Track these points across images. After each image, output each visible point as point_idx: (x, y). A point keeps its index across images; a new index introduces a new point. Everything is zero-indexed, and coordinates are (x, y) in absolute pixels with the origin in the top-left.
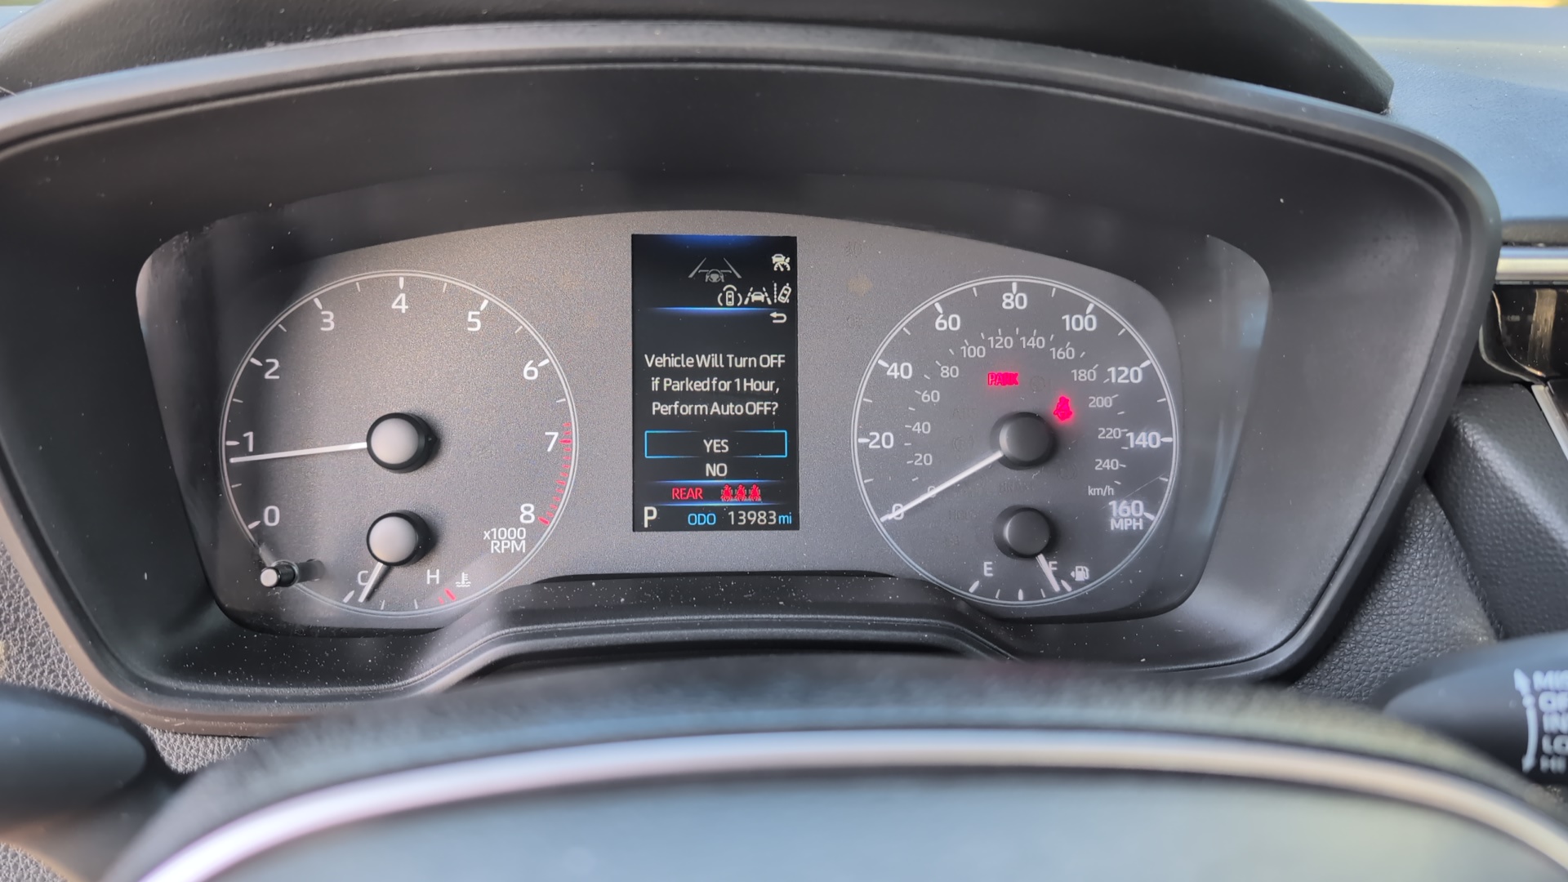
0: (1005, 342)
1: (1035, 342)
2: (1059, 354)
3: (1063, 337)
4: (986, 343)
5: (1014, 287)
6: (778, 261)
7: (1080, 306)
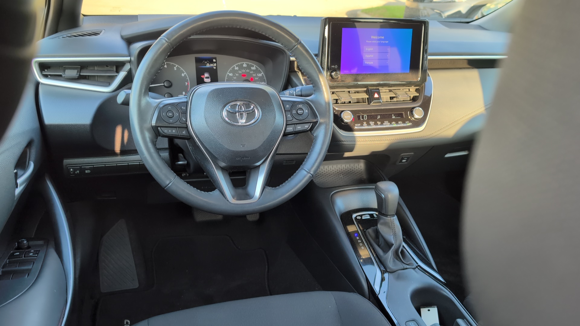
0: (244, 71)
1: (248, 71)
2: (251, 72)
3: (251, 70)
4: (242, 71)
5: (245, 64)
6: (214, 60)
7: (253, 66)
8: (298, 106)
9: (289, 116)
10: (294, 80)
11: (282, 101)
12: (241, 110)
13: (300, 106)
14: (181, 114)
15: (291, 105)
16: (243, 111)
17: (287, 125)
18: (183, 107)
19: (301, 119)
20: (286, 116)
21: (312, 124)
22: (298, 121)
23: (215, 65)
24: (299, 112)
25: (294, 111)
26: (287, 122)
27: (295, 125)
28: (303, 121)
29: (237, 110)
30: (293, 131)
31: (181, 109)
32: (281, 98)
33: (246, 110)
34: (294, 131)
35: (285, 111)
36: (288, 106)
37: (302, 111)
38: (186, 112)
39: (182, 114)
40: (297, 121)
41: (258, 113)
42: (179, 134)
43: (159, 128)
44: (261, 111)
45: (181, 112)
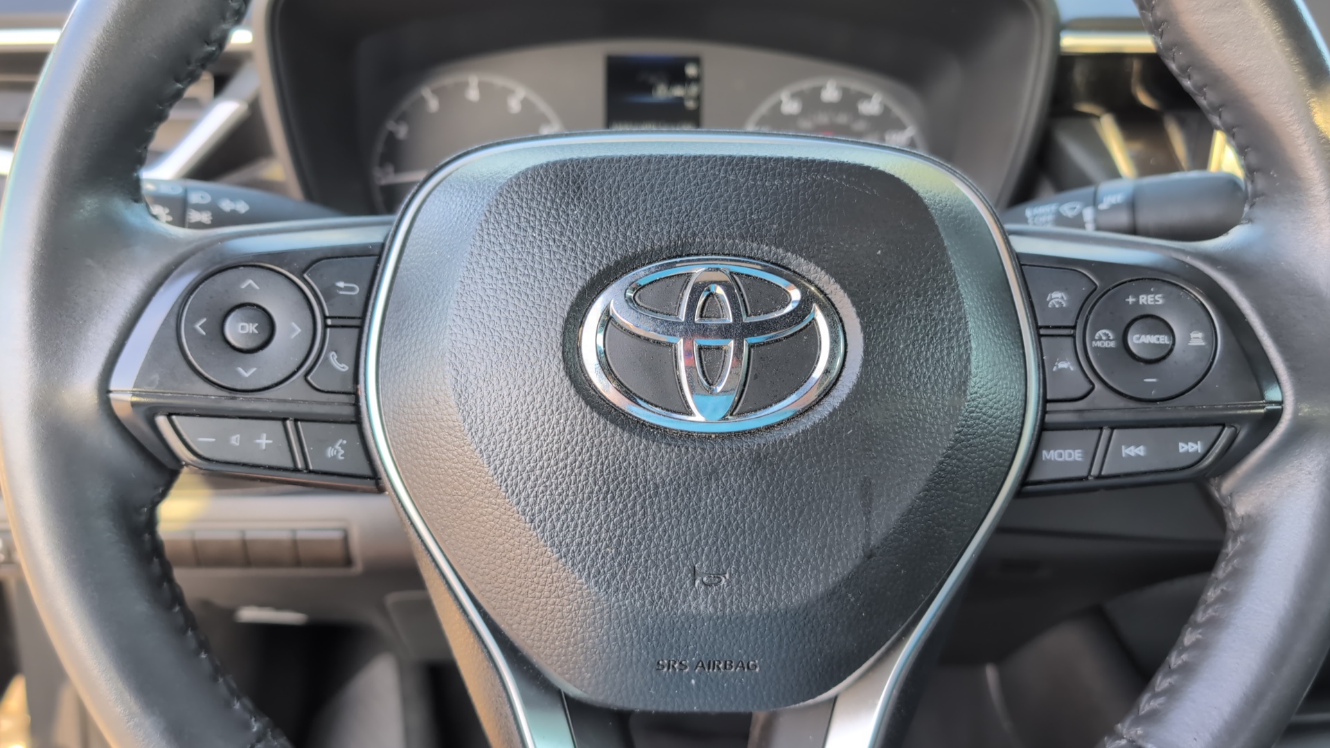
0: (826, 120)
1: (843, 119)
3: (859, 118)
4: (813, 120)
5: (830, 87)
6: (691, 71)
7: (868, 97)
8: (1131, 300)
9: (1063, 365)
10: (1075, 151)
11: (1021, 261)
12: (715, 322)
13: (1150, 300)
14: (326, 326)
15: (1085, 289)
16: (725, 332)
17: (1043, 427)
18: (341, 284)
19: (1154, 394)
20: (1042, 366)
21: (1227, 432)
22: (1132, 404)
23: (694, 90)
24: (1139, 340)
25: (1101, 333)
26: (1050, 407)
27: (1106, 432)
28: (1163, 409)
29: (682, 316)
30: (1084, 473)
31: (330, 293)
32: (1013, 239)
33: (746, 320)
34: (1095, 472)
35: (1037, 328)
36: (1057, 298)
37: (1164, 339)
38: (363, 318)
39: (331, 326)
40: (1122, 403)
41: (834, 341)
42: (300, 465)
43: (161, 421)
44: (859, 327)
45: (325, 318)
